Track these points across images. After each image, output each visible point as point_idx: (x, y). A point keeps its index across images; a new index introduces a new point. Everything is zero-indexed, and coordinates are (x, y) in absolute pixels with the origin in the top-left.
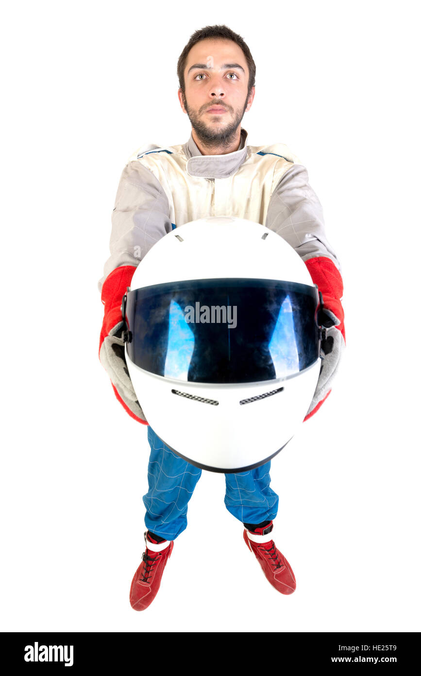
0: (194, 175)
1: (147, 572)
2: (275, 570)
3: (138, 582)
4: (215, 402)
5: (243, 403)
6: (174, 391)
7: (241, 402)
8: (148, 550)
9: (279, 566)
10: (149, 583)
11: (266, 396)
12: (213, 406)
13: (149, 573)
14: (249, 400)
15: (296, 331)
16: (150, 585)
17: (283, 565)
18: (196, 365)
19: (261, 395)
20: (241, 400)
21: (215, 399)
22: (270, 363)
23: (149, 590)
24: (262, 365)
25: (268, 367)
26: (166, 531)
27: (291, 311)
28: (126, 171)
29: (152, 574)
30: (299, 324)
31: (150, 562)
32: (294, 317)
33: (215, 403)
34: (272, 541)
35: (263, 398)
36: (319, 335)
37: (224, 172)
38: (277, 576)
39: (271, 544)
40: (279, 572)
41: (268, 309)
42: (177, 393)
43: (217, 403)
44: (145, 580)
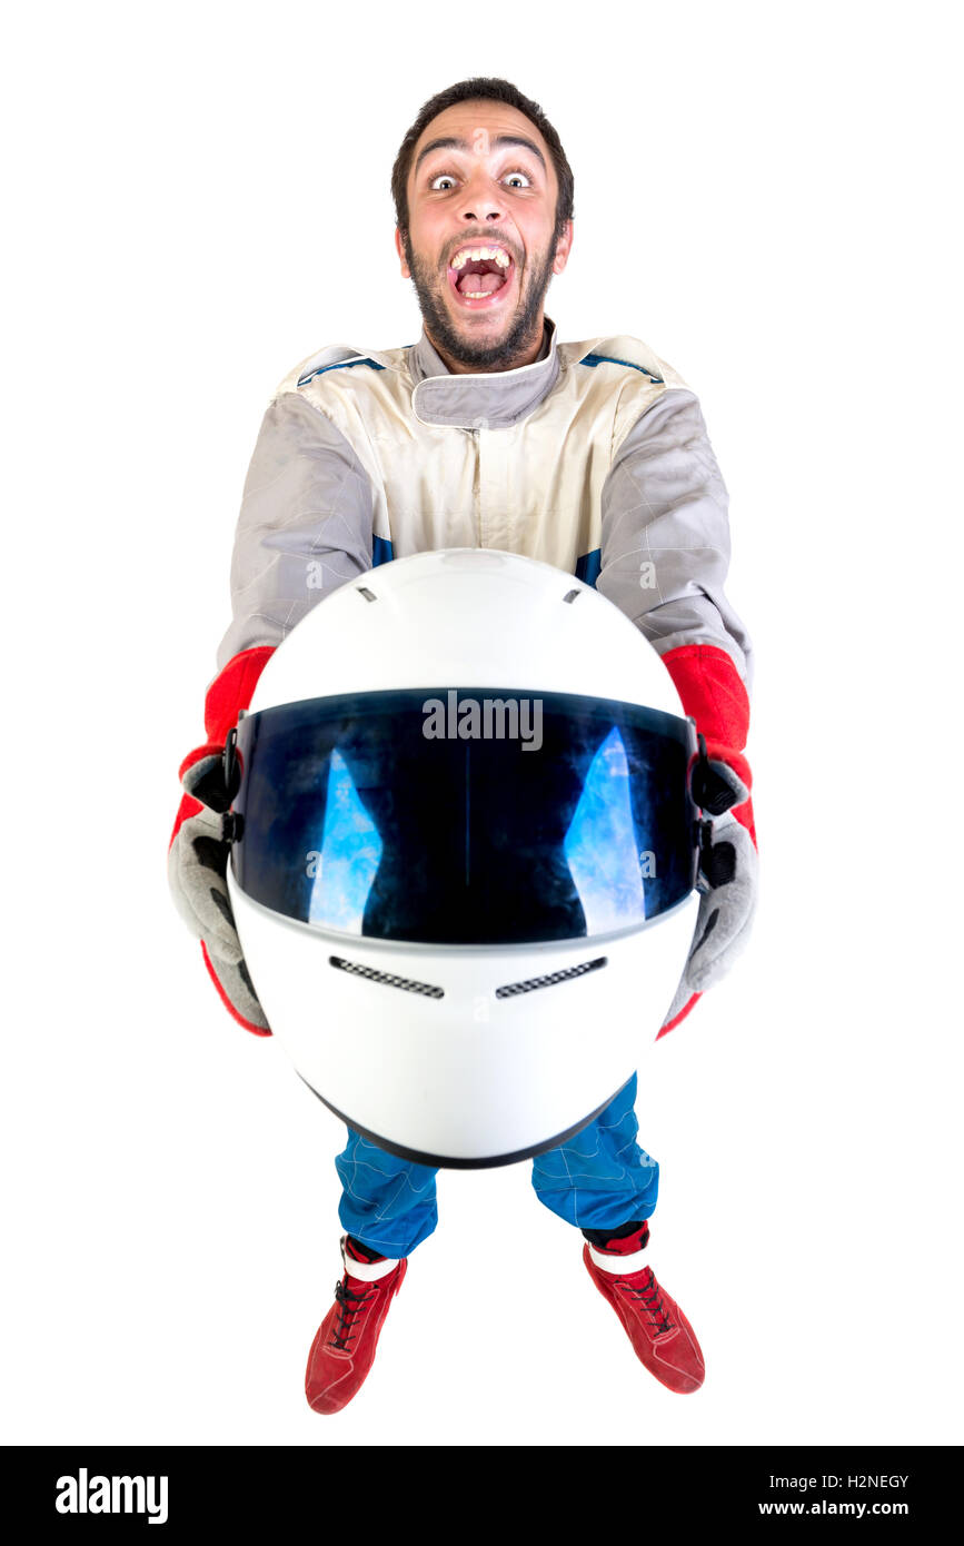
0: (431, 420)
1: (346, 1327)
2: (655, 1336)
3: (325, 1349)
4: (436, 990)
5: (505, 995)
6: (336, 962)
7: (498, 991)
8: (348, 1278)
9: (664, 1327)
10: (349, 1351)
11: (562, 979)
12: (431, 1001)
13: (349, 1328)
14: (519, 986)
15: (638, 822)
16: (351, 1356)
17: (674, 1326)
18: (390, 898)
19: (550, 975)
20: (498, 987)
21: (434, 984)
22: (573, 897)
23: (347, 1367)
24: (554, 902)
25: (569, 908)
26: (387, 1238)
27: (626, 773)
28: (271, 418)
29: (356, 1330)
30: (648, 805)
31: (351, 1304)
32: (634, 790)
33: (436, 992)
34: (647, 1270)
35: (554, 982)
36: (697, 836)
37: (503, 415)
38: (660, 1350)
39: (645, 1278)
40: (664, 1342)
41: (572, 766)
42: (344, 965)
43: (438, 993)
44: (340, 1345)
